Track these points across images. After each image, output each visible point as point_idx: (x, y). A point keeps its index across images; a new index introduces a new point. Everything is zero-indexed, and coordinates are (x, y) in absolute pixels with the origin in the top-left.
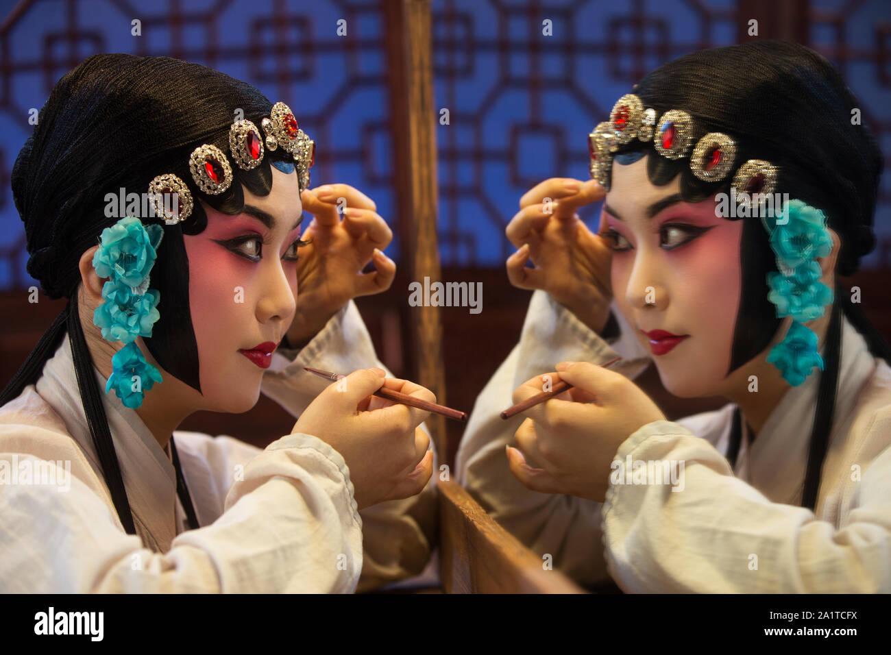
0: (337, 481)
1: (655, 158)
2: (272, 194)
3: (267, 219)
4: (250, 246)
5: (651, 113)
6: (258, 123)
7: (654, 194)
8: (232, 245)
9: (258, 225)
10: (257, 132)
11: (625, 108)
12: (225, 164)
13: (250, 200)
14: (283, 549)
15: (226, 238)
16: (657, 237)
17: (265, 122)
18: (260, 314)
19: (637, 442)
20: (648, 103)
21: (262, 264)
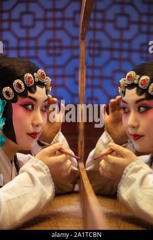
0: (45, 174)
1: (138, 88)
2: (36, 93)
3: (34, 99)
4: (30, 106)
5: (138, 76)
6: (33, 74)
7: (137, 97)
8: (25, 106)
9: (32, 101)
10: (32, 76)
11: (131, 75)
12: (22, 85)
13: (29, 94)
14: (23, 195)
15: (23, 104)
16: (137, 109)
17: (35, 74)
18: (33, 125)
19: (130, 167)
20: (137, 74)
21: (34, 112)
